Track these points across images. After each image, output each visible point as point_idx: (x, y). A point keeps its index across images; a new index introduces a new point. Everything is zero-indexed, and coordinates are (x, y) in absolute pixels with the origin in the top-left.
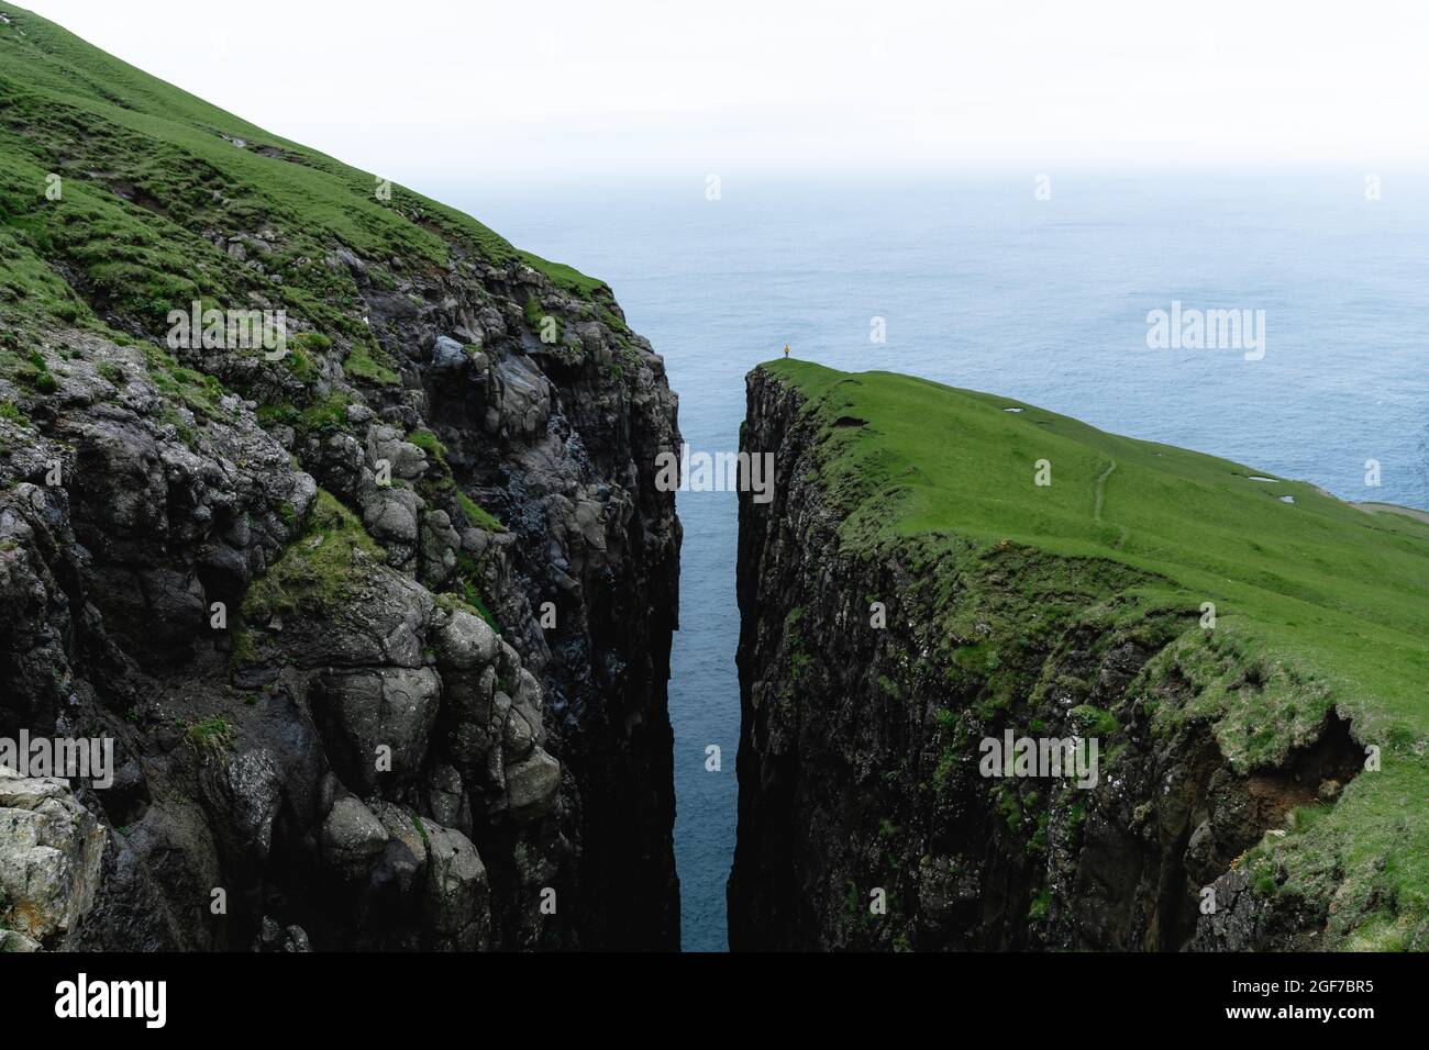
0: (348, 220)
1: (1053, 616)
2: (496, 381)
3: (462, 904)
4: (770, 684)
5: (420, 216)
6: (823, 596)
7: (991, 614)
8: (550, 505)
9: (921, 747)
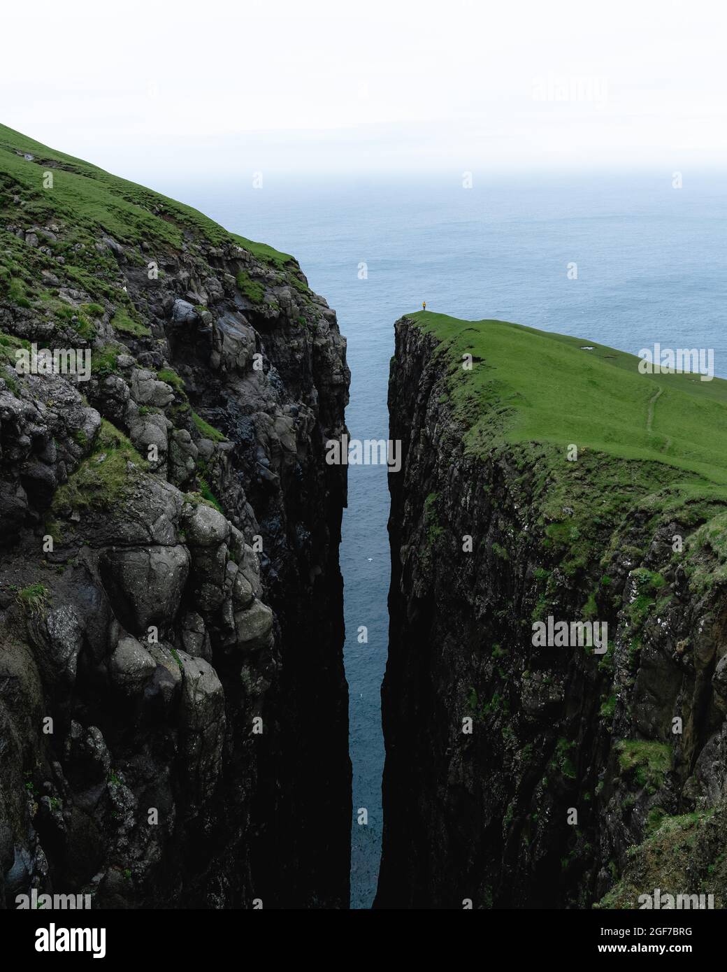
0: (110, 215)
1: (618, 502)
2: (218, 332)
3: (206, 710)
4: (414, 547)
5: (161, 210)
6: (452, 485)
7: (573, 501)
8: (256, 421)
9: (522, 594)
